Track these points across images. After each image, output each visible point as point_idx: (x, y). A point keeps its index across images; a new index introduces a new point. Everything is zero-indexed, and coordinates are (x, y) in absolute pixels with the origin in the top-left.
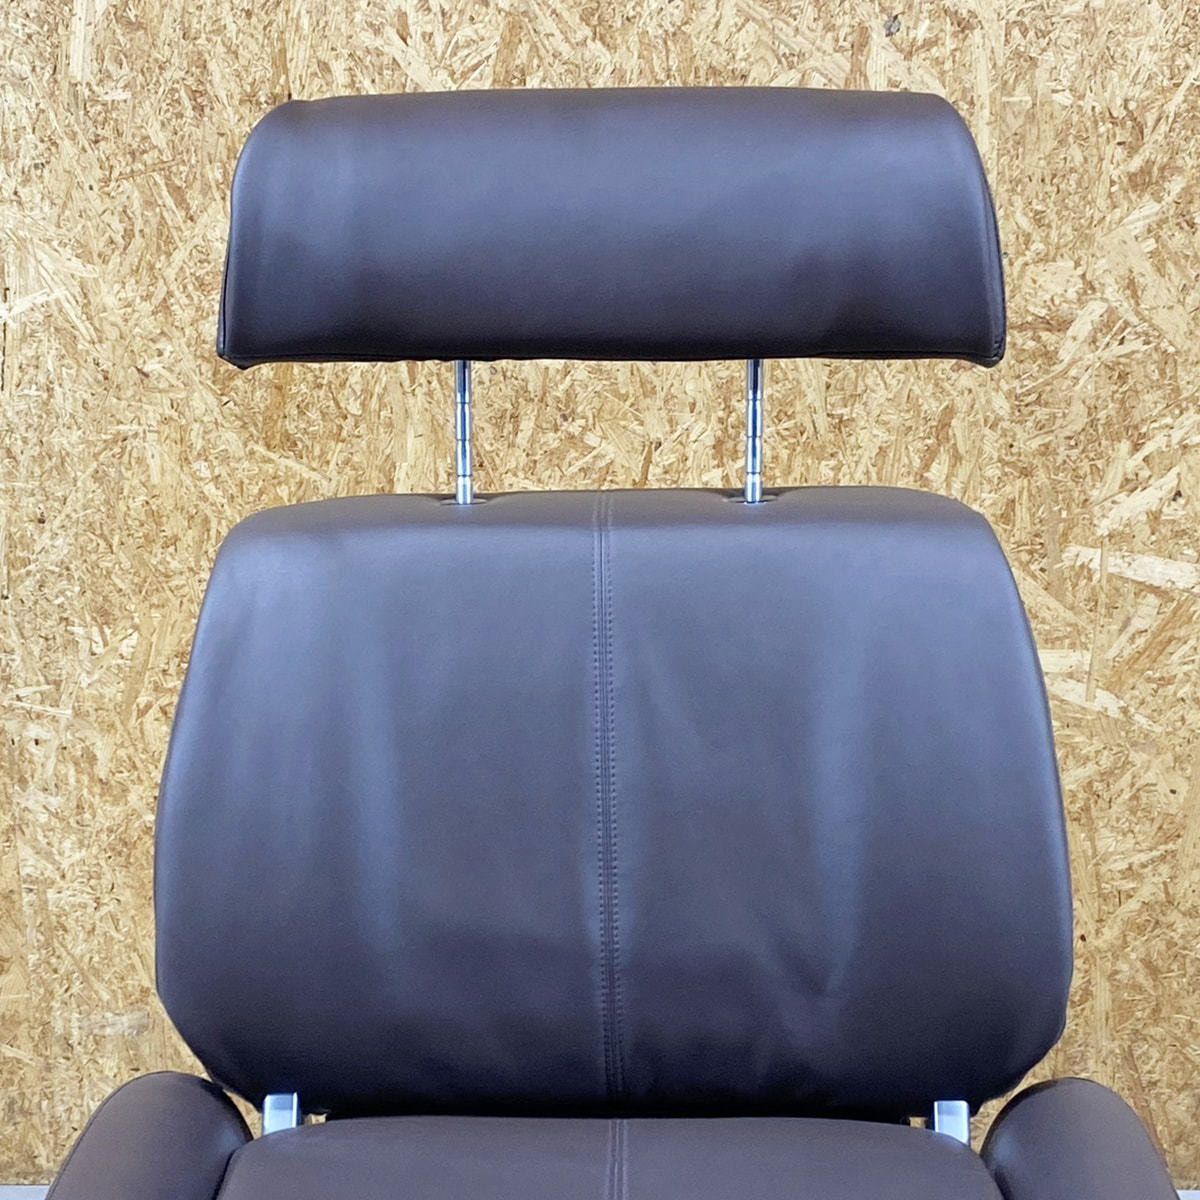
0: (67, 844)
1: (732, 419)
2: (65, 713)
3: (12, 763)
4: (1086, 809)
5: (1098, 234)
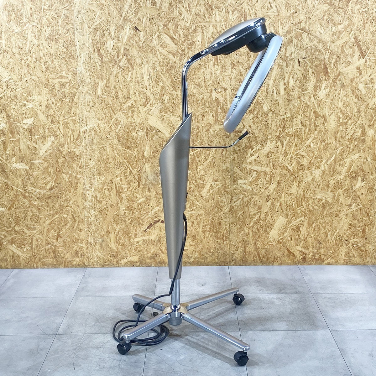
0: (92, 211)
1: (194, 145)
2: (93, 190)
3: (84, 198)
4: (247, 204)
5: (245, 119)
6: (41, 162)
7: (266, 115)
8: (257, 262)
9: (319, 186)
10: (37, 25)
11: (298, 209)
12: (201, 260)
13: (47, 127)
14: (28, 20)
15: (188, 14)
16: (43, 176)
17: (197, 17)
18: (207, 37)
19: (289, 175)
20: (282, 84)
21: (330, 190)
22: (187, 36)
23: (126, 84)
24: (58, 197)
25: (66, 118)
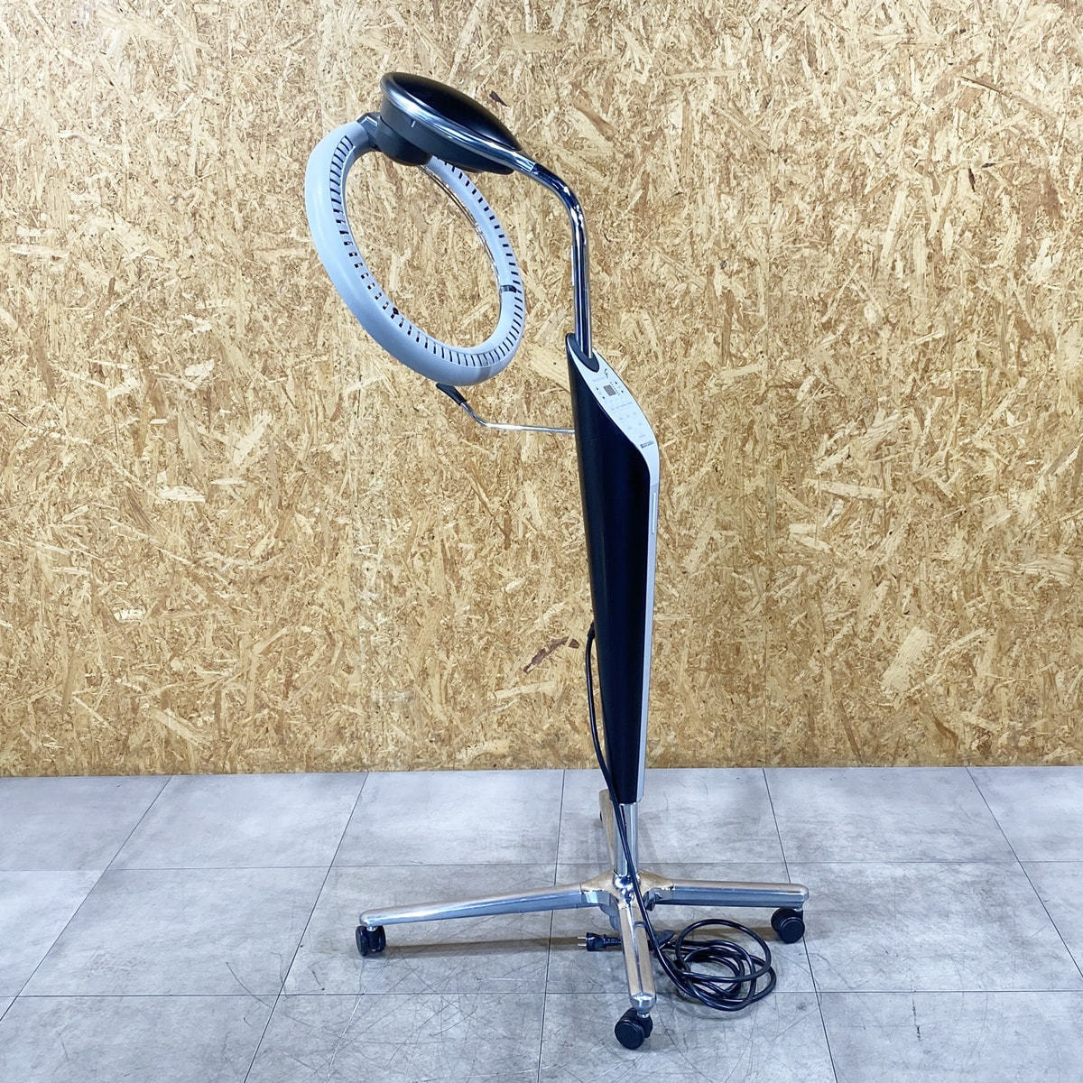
0: (379, 615)
1: (662, 426)
2: (380, 557)
3: (357, 579)
4: (817, 593)
5: (811, 348)
6: (236, 482)
7: (874, 334)
8: (845, 758)
9: (1031, 537)
10: (215, 97)
11: (966, 605)
12: (684, 752)
13: (252, 386)
14: (191, 85)
15: (644, 49)
16: (244, 522)
17: (671, 56)
18: (700, 114)
19: (941, 509)
20: (919, 242)
21: (1062, 549)
22: (639, 112)
23: (468, 259)
24: (287, 579)
25: (304, 357)
